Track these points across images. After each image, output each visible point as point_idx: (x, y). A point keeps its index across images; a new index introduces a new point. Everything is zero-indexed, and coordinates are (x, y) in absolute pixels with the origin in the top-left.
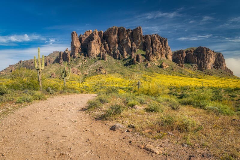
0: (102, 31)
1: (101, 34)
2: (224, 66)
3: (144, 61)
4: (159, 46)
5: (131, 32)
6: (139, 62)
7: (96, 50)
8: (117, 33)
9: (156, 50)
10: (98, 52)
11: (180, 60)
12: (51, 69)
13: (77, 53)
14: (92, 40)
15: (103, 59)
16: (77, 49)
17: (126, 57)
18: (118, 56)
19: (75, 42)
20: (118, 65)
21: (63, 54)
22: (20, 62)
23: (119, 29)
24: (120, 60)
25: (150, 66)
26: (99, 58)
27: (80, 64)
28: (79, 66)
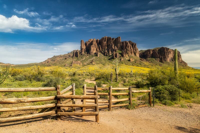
0: (98, 39)
1: (98, 41)
2: (180, 59)
3: (120, 57)
4: (130, 48)
5: (114, 39)
6: (116, 58)
7: (94, 50)
8: (106, 41)
9: (128, 51)
10: (95, 51)
11: (149, 56)
12: (67, 61)
13: (83, 52)
14: (92, 45)
15: (97, 56)
16: (83, 50)
17: (110, 55)
18: (106, 54)
19: (82, 46)
20: (104, 59)
21: (75, 53)
22: (54, 56)
23: (108, 38)
24: (107, 56)
25: (123, 60)
26: (95, 55)
27: (84, 59)
28: (83, 59)
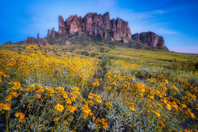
2: (164, 45)
3: (109, 37)
4: (122, 27)
5: (101, 16)
6: (105, 37)
7: (75, 29)
8: (91, 17)
9: (119, 29)
11: (136, 40)
13: (61, 31)
16: (61, 28)
17: (96, 34)
23: (93, 14)
